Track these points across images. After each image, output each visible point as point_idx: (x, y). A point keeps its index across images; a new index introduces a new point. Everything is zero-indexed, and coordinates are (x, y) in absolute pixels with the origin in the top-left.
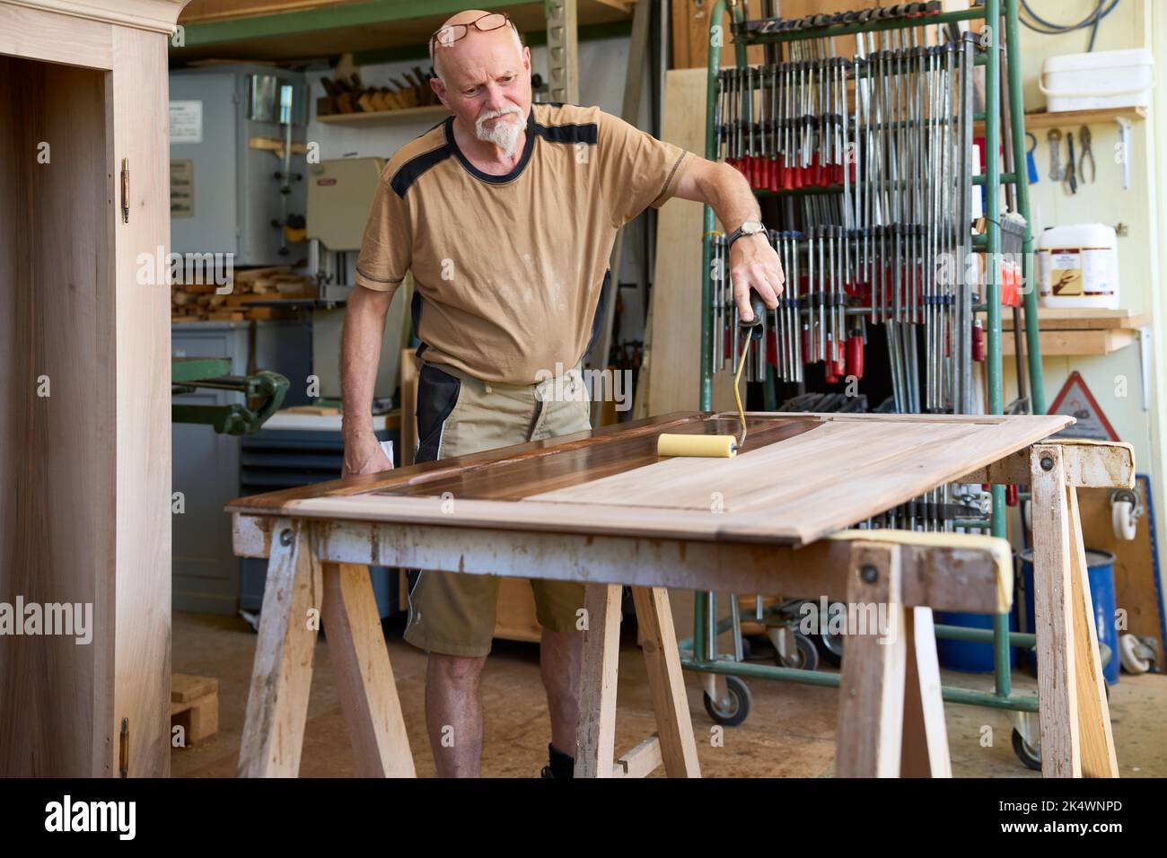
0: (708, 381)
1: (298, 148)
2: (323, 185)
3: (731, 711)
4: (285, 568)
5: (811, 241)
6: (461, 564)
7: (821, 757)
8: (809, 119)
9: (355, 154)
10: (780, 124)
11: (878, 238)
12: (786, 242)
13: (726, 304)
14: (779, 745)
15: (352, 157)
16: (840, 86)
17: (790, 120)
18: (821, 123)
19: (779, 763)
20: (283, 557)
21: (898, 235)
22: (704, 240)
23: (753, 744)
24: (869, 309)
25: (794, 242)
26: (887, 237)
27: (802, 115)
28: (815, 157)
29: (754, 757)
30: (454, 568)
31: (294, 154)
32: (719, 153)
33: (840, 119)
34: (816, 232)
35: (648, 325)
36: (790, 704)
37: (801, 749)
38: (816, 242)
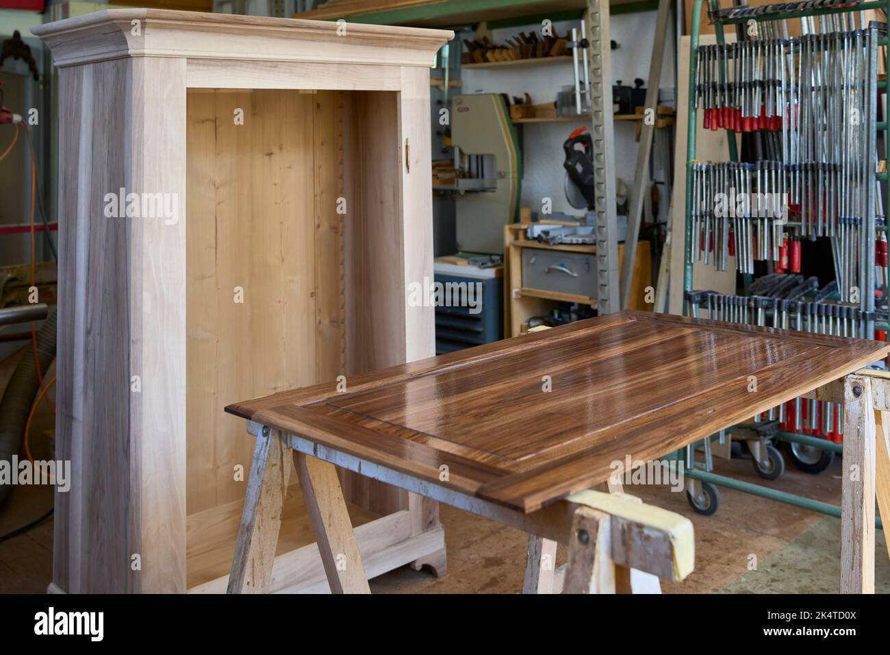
0: (689, 267)
1: (454, 83)
2: (461, 111)
3: (706, 505)
4: (262, 452)
5: (759, 172)
6: (360, 469)
7: (762, 550)
8: (758, 83)
9: (481, 91)
10: (738, 85)
11: (807, 172)
12: (742, 171)
13: (701, 212)
14: (735, 536)
15: (480, 93)
16: (780, 59)
17: (745, 83)
18: (766, 86)
19: (729, 552)
20: (263, 444)
21: (820, 171)
22: (687, 165)
23: (716, 533)
24: (800, 224)
25: (747, 171)
26: (813, 172)
27: (753, 80)
28: (763, 109)
29: (713, 545)
30: (356, 469)
31: (451, 88)
32: (696, 105)
33: (780, 82)
34: (762, 164)
35: (670, 213)
36: (755, 501)
37: (750, 542)
38: (763, 172)
